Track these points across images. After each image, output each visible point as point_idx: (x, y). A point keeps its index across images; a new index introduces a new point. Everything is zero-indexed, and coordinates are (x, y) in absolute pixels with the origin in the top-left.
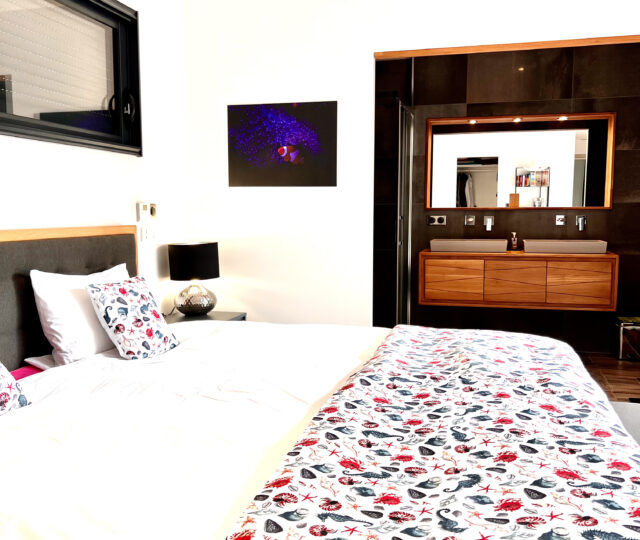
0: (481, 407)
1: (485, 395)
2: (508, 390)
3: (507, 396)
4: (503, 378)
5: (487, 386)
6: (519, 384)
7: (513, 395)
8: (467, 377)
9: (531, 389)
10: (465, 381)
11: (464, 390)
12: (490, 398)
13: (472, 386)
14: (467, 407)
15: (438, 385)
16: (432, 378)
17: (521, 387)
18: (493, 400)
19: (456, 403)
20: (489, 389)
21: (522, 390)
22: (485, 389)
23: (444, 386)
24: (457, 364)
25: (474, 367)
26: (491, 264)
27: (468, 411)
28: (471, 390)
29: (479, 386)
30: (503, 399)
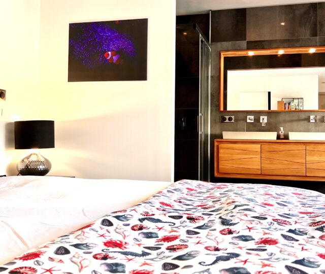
0: (237, 255)
1: (246, 240)
2: (275, 235)
3: (273, 242)
4: (270, 219)
5: (250, 229)
6: (288, 227)
7: (282, 241)
8: (228, 218)
9: (302, 233)
10: (224, 222)
11: (222, 232)
12: (251, 245)
13: (232, 228)
14: (220, 254)
15: (192, 226)
16: (188, 218)
17: (290, 231)
18: (255, 247)
19: (207, 248)
20: (252, 233)
21: (292, 235)
22: (246, 233)
23: (199, 228)
24: (222, 206)
25: (238, 208)
26: (266, 147)
27: (219, 259)
28: (230, 232)
29: (240, 229)
30: (267, 247)
